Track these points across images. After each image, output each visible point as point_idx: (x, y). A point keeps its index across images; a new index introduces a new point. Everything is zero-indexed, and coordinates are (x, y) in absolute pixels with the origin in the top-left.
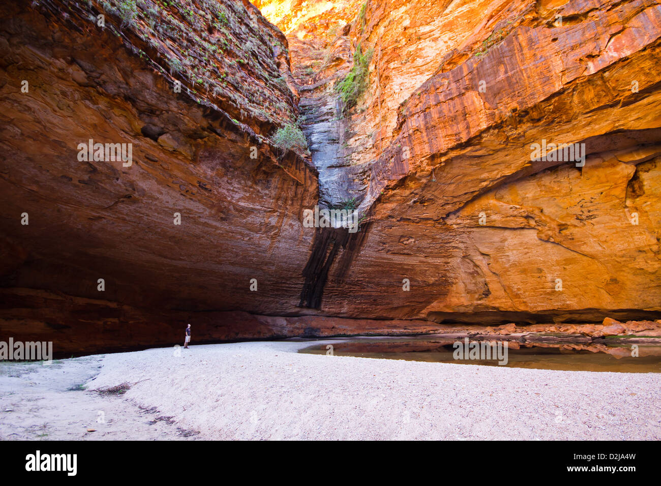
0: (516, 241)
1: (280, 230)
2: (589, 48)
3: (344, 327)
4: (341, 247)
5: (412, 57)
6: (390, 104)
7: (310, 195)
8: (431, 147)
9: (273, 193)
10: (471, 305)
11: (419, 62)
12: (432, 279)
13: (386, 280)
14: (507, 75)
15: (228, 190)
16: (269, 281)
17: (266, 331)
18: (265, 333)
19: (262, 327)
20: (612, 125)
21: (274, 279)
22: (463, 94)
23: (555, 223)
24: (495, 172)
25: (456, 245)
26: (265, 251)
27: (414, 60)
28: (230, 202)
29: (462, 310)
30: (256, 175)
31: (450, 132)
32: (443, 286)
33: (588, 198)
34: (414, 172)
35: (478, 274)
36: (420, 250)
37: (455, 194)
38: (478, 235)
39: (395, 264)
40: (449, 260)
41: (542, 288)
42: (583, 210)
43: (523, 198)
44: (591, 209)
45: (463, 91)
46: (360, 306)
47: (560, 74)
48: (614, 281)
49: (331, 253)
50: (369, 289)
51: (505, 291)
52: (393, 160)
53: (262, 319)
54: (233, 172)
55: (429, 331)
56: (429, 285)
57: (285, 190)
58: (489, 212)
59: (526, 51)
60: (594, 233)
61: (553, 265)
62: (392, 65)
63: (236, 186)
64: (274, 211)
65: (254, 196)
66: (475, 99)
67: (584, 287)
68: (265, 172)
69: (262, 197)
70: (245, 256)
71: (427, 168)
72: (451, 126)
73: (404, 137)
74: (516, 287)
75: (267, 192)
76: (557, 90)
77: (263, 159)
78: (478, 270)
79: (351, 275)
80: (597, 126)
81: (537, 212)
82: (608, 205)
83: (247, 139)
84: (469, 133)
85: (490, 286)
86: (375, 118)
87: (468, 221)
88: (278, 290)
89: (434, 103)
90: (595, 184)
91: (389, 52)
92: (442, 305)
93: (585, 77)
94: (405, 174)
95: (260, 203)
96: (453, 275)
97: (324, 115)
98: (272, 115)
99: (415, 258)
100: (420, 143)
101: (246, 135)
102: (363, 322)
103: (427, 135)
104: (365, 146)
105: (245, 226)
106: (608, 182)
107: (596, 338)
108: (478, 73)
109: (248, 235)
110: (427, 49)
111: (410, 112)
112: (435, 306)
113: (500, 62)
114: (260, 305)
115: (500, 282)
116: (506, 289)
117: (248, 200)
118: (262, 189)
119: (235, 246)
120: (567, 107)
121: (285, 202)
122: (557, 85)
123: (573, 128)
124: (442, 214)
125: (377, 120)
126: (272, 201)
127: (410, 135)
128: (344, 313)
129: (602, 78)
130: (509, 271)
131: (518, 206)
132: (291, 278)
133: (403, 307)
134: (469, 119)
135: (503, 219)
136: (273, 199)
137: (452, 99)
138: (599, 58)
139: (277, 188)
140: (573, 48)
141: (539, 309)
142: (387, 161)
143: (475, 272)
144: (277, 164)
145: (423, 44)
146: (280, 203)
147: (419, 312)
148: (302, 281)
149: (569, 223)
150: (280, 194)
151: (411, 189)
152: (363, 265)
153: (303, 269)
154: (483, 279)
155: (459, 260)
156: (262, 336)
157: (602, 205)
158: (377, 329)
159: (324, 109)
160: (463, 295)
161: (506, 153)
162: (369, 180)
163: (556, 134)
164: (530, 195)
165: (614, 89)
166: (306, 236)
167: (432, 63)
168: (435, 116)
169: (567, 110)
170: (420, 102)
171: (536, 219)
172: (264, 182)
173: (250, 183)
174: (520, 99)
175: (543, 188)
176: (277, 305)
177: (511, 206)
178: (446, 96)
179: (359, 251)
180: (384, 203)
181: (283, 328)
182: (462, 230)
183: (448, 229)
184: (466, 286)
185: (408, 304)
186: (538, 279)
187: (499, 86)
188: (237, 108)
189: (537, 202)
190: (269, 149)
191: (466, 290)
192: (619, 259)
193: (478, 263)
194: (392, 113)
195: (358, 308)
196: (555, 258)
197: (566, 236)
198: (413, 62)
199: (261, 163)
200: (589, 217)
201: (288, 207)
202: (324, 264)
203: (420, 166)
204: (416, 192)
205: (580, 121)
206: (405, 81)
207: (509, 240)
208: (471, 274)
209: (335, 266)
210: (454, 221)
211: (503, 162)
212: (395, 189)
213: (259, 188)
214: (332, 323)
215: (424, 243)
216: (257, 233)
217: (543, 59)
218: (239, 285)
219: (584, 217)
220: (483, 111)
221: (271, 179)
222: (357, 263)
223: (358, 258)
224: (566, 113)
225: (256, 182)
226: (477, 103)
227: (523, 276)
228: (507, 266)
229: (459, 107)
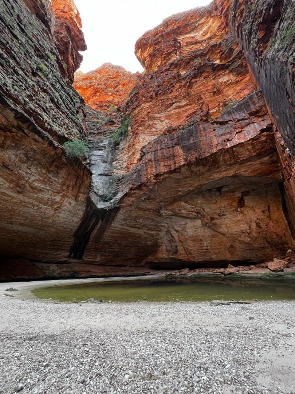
0: (192, 224)
1: (62, 205)
2: (228, 136)
3: (96, 271)
4: (101, 220)
5: (151, 127)
6: (137, 147)
7: (85, 186)
8: (156, 170)
9: (60, 181)
10: (168, 258)
11: (154, 130)
12: (150, 243)
13: (124, 242)
14: (194, 141)
15: (27, 173)
16: (49, 239)
17: (40, 274)
18: (40, 275)
19: (38, 270)
20: (235, 173)
21: (52, 238)
22: (174, 147)
23: (209, 216)
24: (185, 188)
25: (164, 225)
26: (48, 218)
27: (151, 128)
28: (27, 181)
29: (163, 261)
30: (50, 167)
31: (166, 164)
32: (155, 247)
33: (223, 206)
34: (147, 182)
35: (173, 241)
36: (145, 226)
37: (166, 197)
38: (174, 220)
39: (131, 233)
40: (159, 233)
41: (202, 249)
42: (221, 211)
43: (196, 203)
44: (224, 211)
45: (174, 145)
46: (107, 258)
47: (216, 145)
48: (232, 246)
49: (93, 224)
50: (114, 247)
51: (185, 250)
52: (136, 174)
53: (39, 265)
54: (33, 161)
55: (146, 273)
56: (148, 246)
57: (69, 180)
58: (180, 208)
59: (202, 132)
60: (225, 223)
61: (207, 238)
62: (140, 128)
63: (34, 171)
64: (59, 193)
65: (46, 180)
66: (179, 150)
67: (220, 250)
68: (56, 166)
69: (52, 182)
70: (33, 220)
71: (153, 181)
72: (167, 161)
73: (143, 163)
74: (190, 248)
75: (56, 179)
76: (215, 152)
77: (57, 157)
78: (173, 239)
79: (104, 238)
80: (229, 172)
81: (202, 210)
82: (230, 210)
83: (47, 142)
84: (175, 166)
85: (178, 248)
86: (128, 153)
87: (171, 212)
88: (54, 246)
89: (160, 148)
90: (226, 200)
91: (140, 122)
92: (153, 258)
93: (226, 148)
94: (141, 182)
95: (50, 185)
96: (160, 241)
97: (101, 147)
98: (67, 134)
99: (142, 230)
100: (151, 167)
101: (46, 139)
102: (108, 268)
103: (155, 164)
104: (121, 166)
105: (36, 199)
106: (231, 199)
107: (226, 275)
108: (181, 138)
109: (37, 206)
110: (158, 125)
111: (148, 151)
112: (150, 258)
113: (191, 135)
114: (39, 255)
115: (183, 246)
116: (185, 249)
117: (41, 182)
118: (53, 177)
119: (25, 212)
120: (218, 161)
121: (68, 188)
122: (214, 150)
123: (219, 171)
124: (158, 207)
125: (130, 154)
126: (58, 185)
127: (146, 162)
128: (97, 262)
129: (232, 150)
130: (187, 240)
131: (194, 207)
132: (65, 237)
133: (133, 258)
134: (176, 159)
135: (187, 213)
136: (60, 184)
137: (169, 148)
138: (231, 141)
139: (63, 177)
140: (221, 135)
141: (200, 260)
142: (133, 174)
143: (172, 240)
144: (66, 162)
145: (156, 122)
146: (64, 188)
147: (141, 262)
148: (72, 240)
149: (215, 217)
150: (65, 182)
151: (144, 191)
152: (112, 233)
153: (74, 232)
154: (175, 244)
155: (164, 233)
156: (36, 277)
157: (228, 210)
158: (116, 272)
159: (101, 144)
160: (165, 252)
161: (191, 179)
162: (121, 184)
163: (213, 173)
164: (199, 202)
165: (237, 156)
166: (79, 211)
167: (159, 132)
168: (160, 155)
169: (218, 162)
170: (153, 147)
171: (202, 214)
172: (55, 172)
173: (44, 171)
174: (199, 154)
175: (205, 199)
176: (52, 255)
177: (191, 206)
178: (166, 146)
179: (111, 223)
180: (128, 197)
181: (54, 272)
182: (167, 217)
183: (161, 215)
184: (166, 247)
185: (135, 257)
186: (200, 245)
187: (190, 146)
188: (42, 121)
189: (202, 205)
190: (61, 152)
191: (166, 250)
192: (234, 236)
193: (173, 235)
194: (137, 151)
195: (106, 259)
196: (208, 234)
197: (214, 223)
198: (150, 129)
199: (55, 159)
200: (223, 215)
201: (69, 191)
202: (88, 230)
203: (150, 179)
204: (146, 193)
205: (222, 168)
206: (146, 137)
207: (189, 224)
208: (170, 241)
209: (95, 231)
210: (164, 211)
211: (189, 183)
212: (135, 190)
213: (51, 176)
214: (88, 268)
215: (148, 222)
216: (44, 205)
217: (209, 137)
218: (25, 241)
219: (221, 215)
220: (182, 156)
221: (60, 171)
222: (109, 230)
223: (110, 228)
224: (218, 164)
225: (49, 171)
226: (180, 152)
227: (194, 243)
228: (187, 237)
229: (171, 152)
